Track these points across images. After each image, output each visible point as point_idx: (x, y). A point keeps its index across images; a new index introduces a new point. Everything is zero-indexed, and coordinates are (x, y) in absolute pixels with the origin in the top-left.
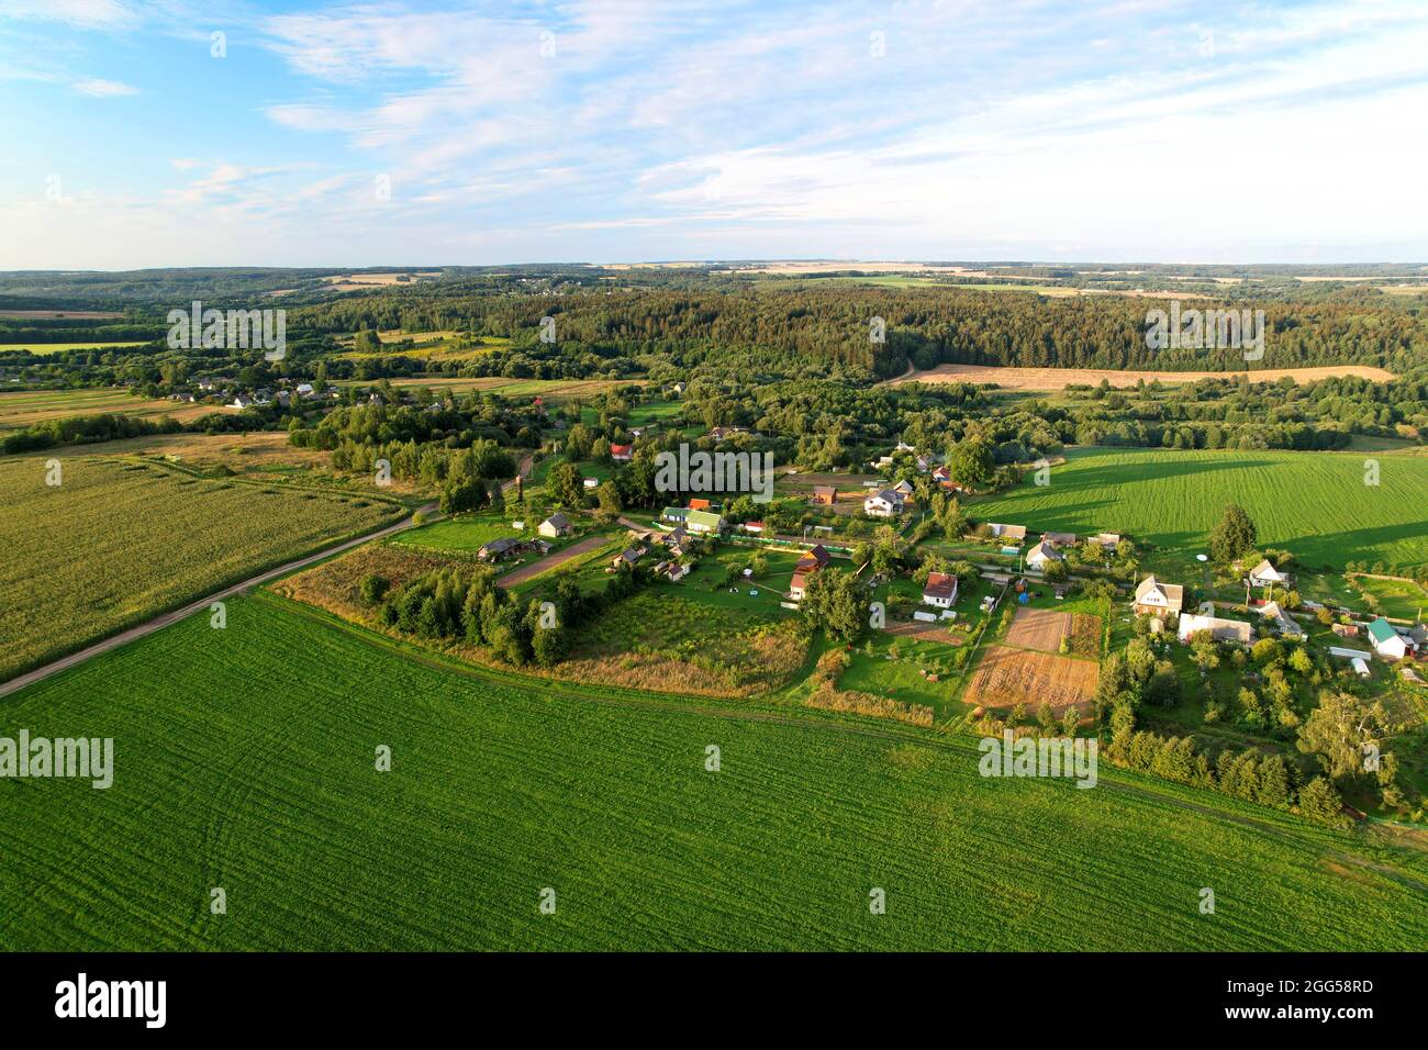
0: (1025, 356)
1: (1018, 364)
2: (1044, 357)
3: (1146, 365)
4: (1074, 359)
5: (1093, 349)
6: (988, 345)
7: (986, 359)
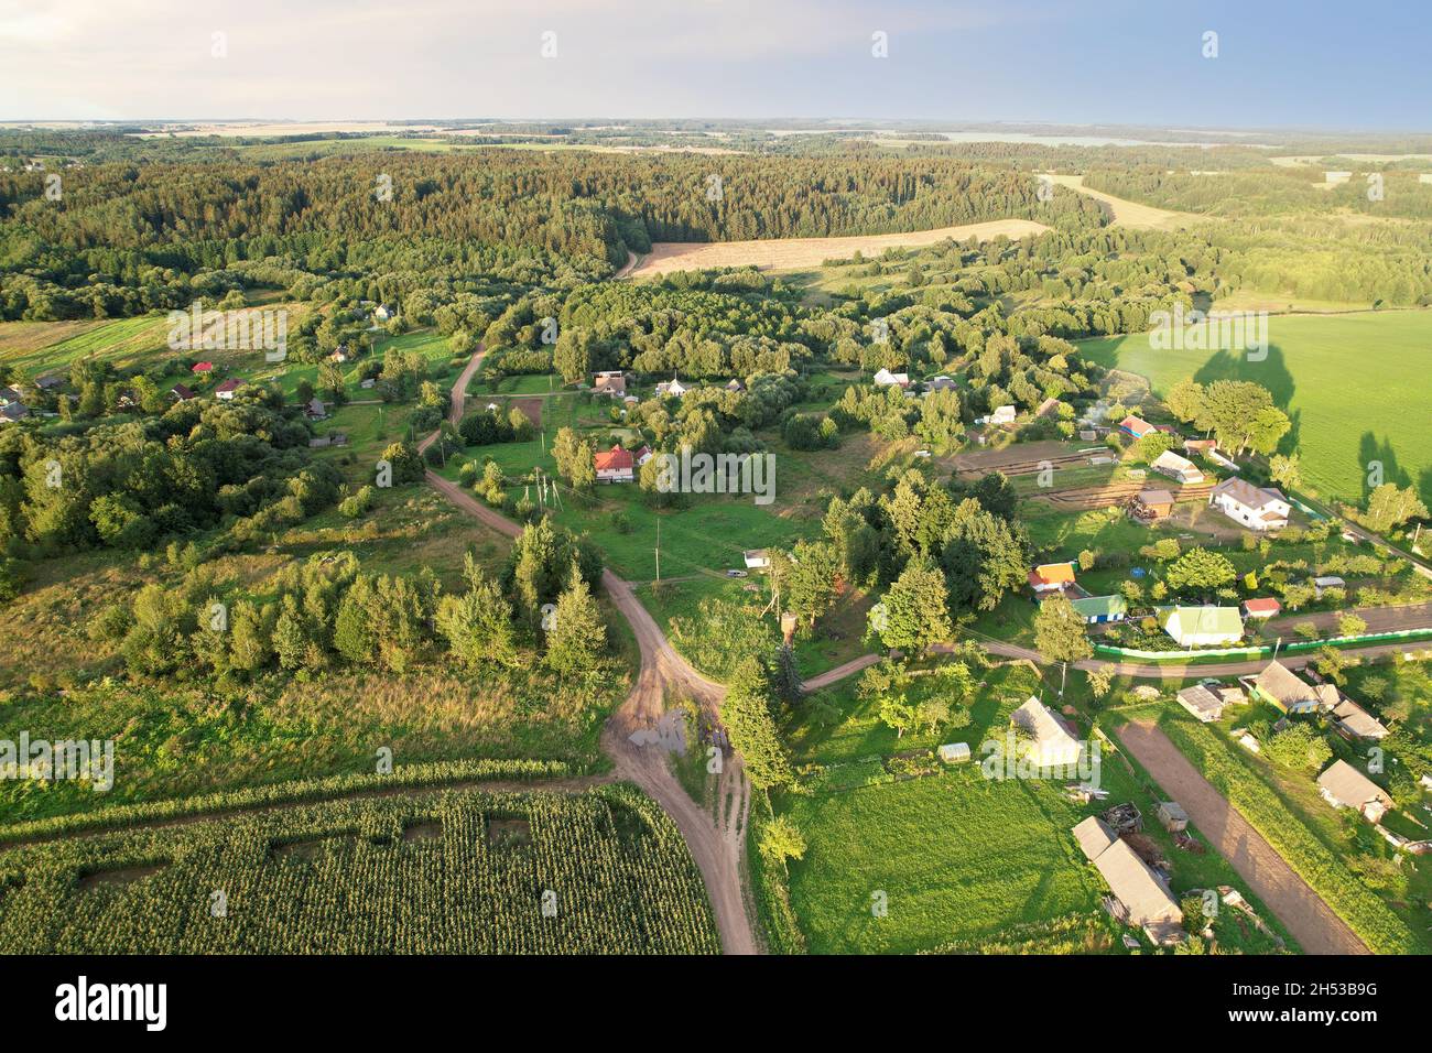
0: (735, 227)
1: (728, 239)
2: (754, 227)
3: (848, 229)
4: (781, 228)
5: (796, 217)
6: (694, 218)
7: (695, 235)
